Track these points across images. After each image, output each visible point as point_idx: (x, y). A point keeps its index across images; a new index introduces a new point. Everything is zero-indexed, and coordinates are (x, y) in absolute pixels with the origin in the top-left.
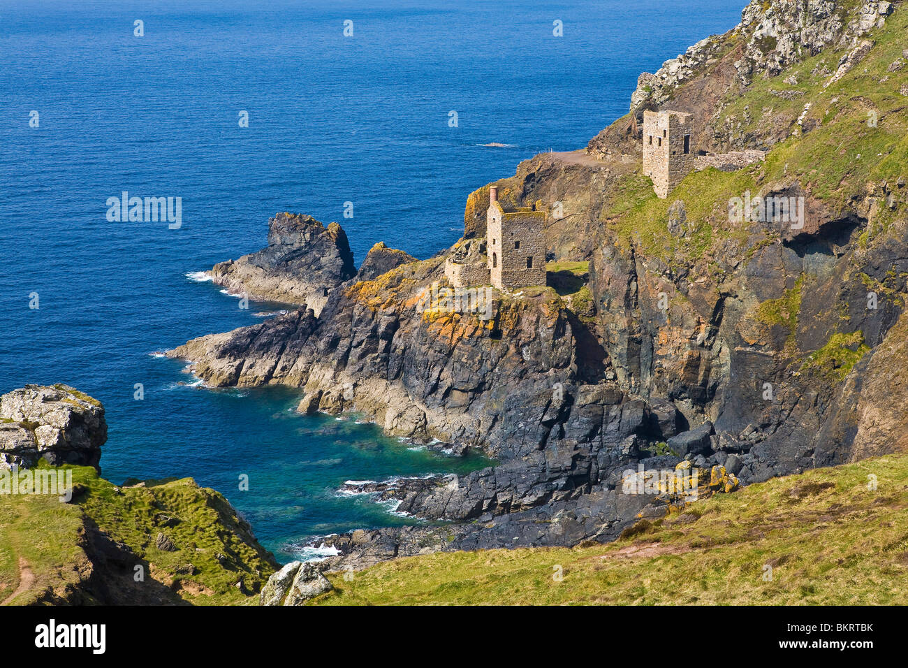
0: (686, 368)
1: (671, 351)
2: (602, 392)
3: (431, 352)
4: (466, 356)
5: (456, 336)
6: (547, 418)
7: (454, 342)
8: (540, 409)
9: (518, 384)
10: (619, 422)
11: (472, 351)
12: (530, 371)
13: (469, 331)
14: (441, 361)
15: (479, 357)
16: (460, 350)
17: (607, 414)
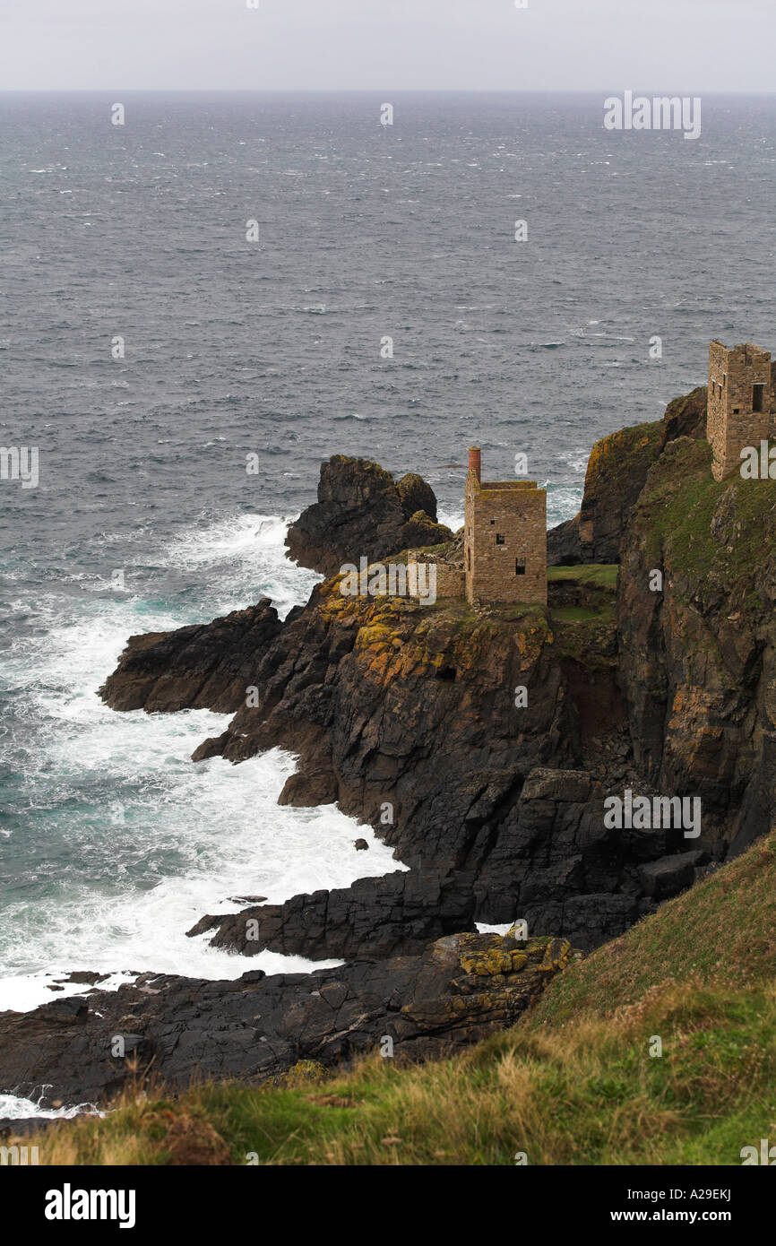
0: (698, 753)
1: (684, 725)
2: (558, 782)
3: (356, 694)
4: (399, 705)
5: (391, 673)
6: (473, 814)
7: (386, 682)
8: (467, 800)
9: (466, 754)
10: (576, 831)
11: (410, 697)
12: (489, 736)
13: (407, 668)
14: (367, 710)
15: (417, 708)
16: (393, 694)
17: (562, 817)
